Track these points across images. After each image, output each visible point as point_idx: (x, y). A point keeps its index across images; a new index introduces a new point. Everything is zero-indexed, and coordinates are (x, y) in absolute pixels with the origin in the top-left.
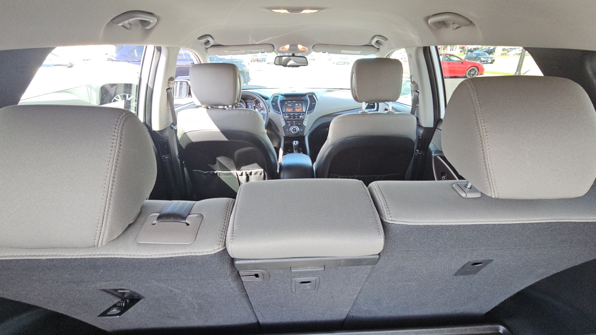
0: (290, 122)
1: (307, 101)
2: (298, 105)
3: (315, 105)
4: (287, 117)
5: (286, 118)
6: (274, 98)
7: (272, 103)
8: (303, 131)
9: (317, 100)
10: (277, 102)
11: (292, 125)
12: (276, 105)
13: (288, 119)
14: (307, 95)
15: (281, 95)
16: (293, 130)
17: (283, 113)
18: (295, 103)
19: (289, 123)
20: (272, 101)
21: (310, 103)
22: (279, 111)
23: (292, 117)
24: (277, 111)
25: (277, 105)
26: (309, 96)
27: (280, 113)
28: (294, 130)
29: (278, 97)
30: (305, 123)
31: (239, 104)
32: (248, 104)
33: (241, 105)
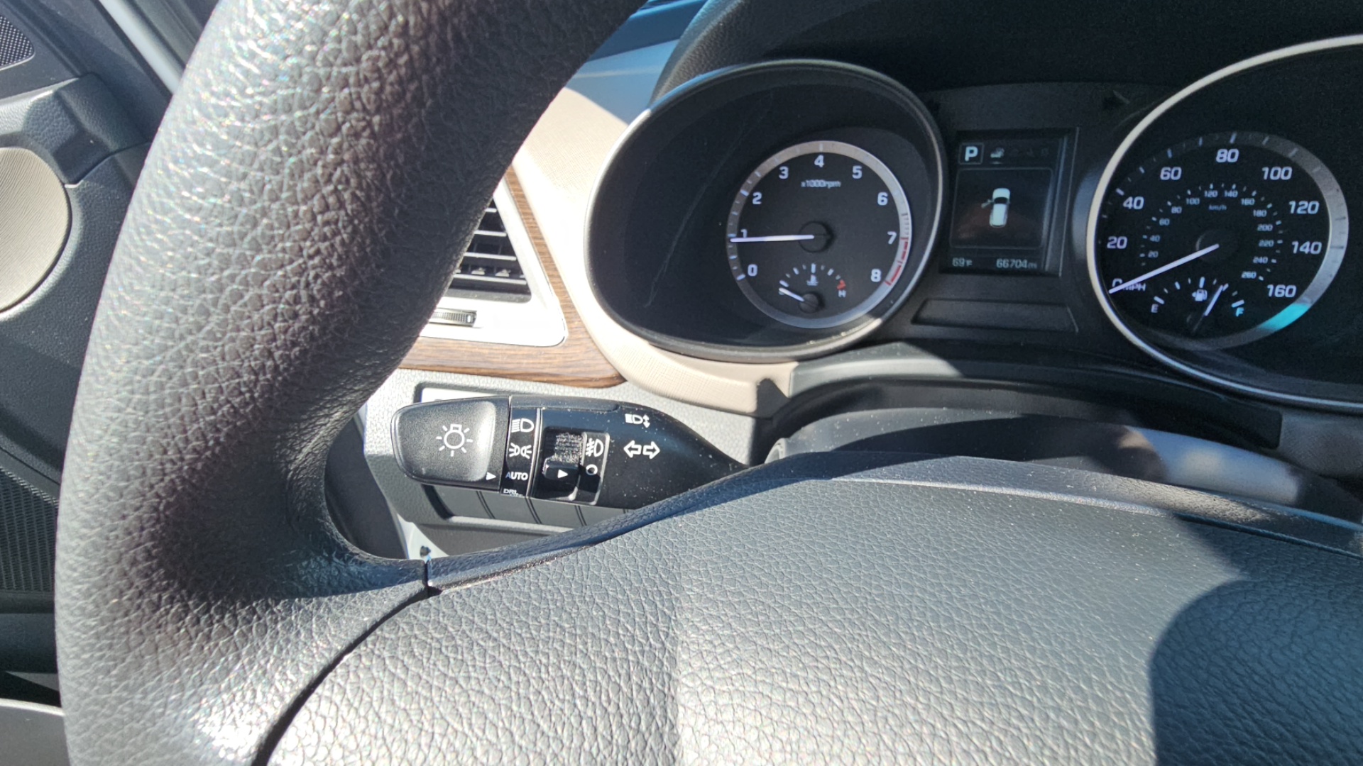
31: (820, 162)
32: (968, 156)
33: (856, 169)
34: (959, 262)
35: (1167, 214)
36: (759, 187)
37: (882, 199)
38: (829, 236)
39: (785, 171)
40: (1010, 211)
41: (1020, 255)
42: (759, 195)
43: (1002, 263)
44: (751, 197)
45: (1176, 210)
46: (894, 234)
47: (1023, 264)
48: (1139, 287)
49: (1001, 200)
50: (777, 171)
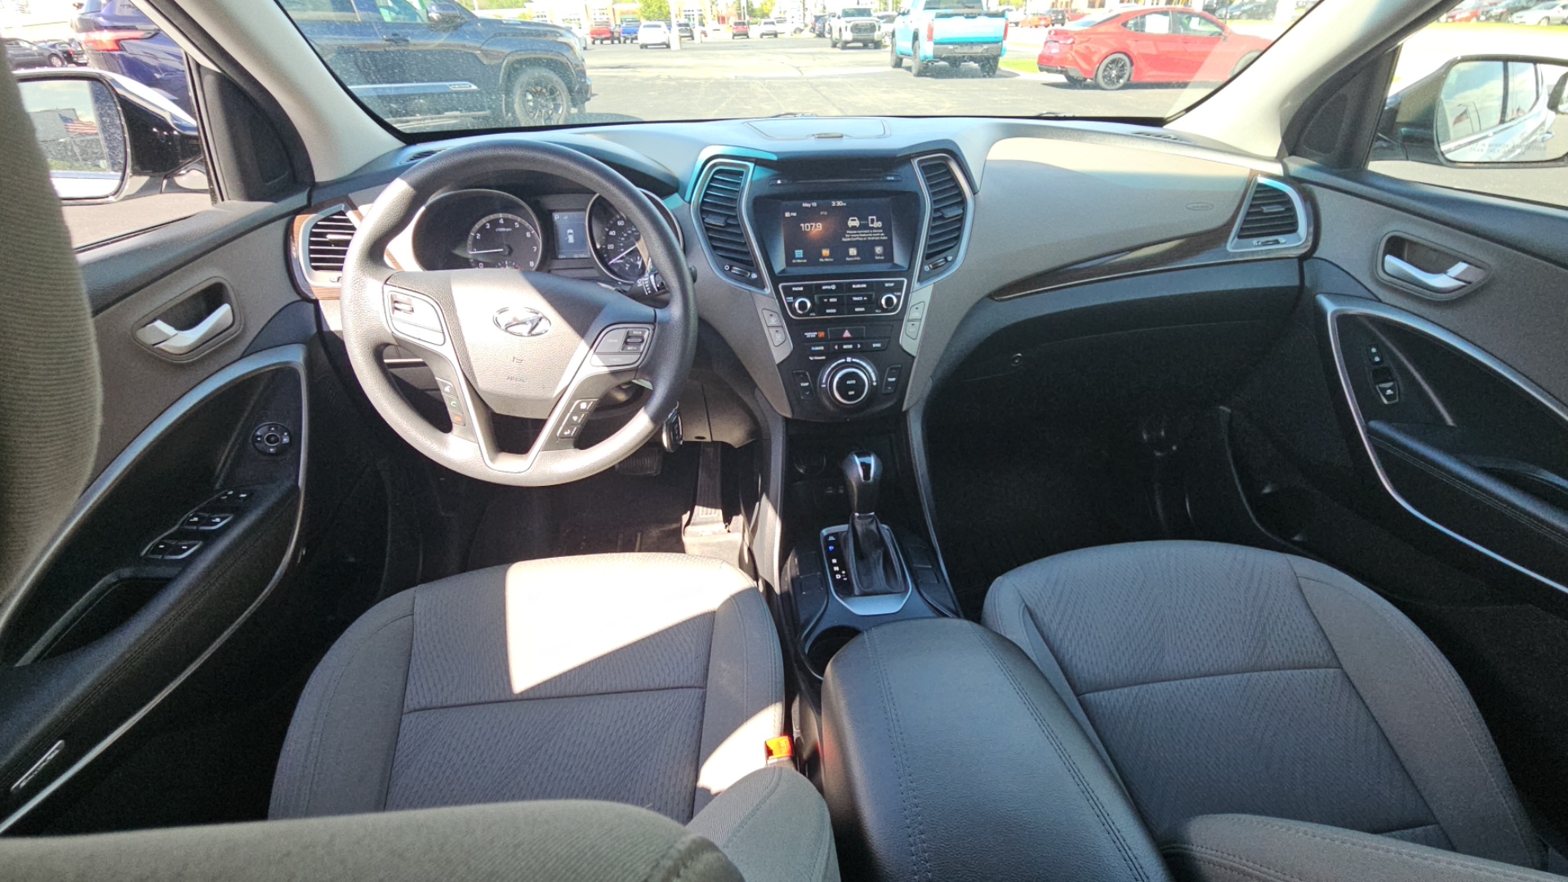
0: (822, 334)
1: (914, 198)
2: (864, 227)
3: (961, 219)
4: (803, 305)
5: (793, 311)
6: (713, 179)
7: (702, 211)
8: (901, 389)
9: (974, 192)
10: (733, 209)
11: (832, 356)
12: (728, 225)
13: (807, 315)
14: (915, 162)
15: (759, 162)
16: (843, 388)
17: (776, 279)
18: (847, 213)
19: (816, 341)
20: (703, 202)
21: (936, 210)
22: (751, 265)
23: (832, 305)
24: (736, 270)
25: (738, 226)
26: (925, 169)
27: (754, 276)
28: (851, 387)
29: (741, 173)
30: (910, 339)
31: (501, 221)
32: (556, 218)
33: (516, 224)
34: (561, 257)
35: (623, 236)
36: (478, 231)
37: (528, 235)
38: (511, 251)
39: (488, 226)
40: (575, 238)
41: (582, 252)
42: (479, 235)
43: (576, 256)
44: (475, 236)
45: (625, 235)
46: (535, 248)
47: (583, 256)
48: (619, 261)
49: (570, 234)
50: (485, 225)
